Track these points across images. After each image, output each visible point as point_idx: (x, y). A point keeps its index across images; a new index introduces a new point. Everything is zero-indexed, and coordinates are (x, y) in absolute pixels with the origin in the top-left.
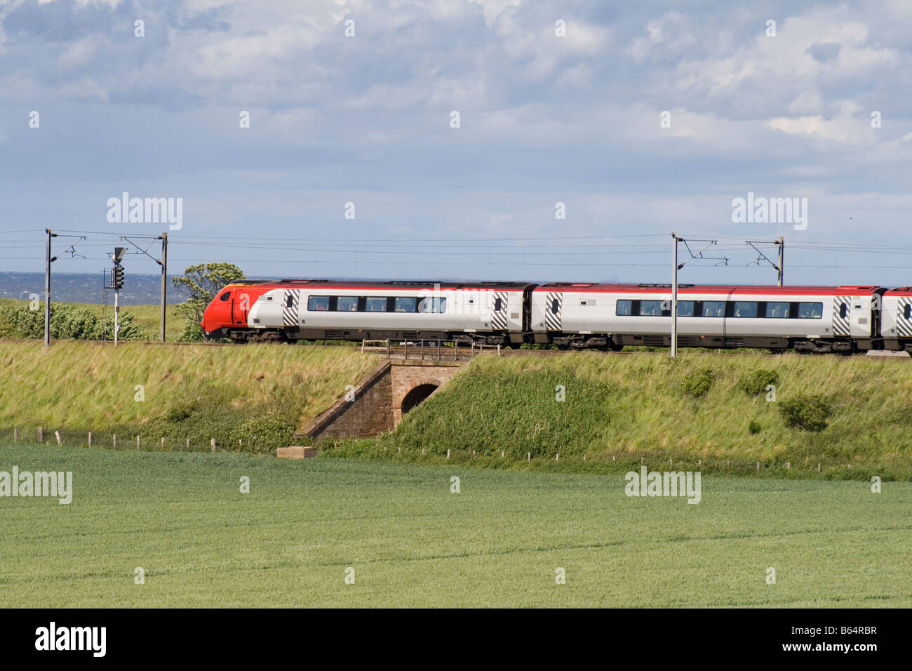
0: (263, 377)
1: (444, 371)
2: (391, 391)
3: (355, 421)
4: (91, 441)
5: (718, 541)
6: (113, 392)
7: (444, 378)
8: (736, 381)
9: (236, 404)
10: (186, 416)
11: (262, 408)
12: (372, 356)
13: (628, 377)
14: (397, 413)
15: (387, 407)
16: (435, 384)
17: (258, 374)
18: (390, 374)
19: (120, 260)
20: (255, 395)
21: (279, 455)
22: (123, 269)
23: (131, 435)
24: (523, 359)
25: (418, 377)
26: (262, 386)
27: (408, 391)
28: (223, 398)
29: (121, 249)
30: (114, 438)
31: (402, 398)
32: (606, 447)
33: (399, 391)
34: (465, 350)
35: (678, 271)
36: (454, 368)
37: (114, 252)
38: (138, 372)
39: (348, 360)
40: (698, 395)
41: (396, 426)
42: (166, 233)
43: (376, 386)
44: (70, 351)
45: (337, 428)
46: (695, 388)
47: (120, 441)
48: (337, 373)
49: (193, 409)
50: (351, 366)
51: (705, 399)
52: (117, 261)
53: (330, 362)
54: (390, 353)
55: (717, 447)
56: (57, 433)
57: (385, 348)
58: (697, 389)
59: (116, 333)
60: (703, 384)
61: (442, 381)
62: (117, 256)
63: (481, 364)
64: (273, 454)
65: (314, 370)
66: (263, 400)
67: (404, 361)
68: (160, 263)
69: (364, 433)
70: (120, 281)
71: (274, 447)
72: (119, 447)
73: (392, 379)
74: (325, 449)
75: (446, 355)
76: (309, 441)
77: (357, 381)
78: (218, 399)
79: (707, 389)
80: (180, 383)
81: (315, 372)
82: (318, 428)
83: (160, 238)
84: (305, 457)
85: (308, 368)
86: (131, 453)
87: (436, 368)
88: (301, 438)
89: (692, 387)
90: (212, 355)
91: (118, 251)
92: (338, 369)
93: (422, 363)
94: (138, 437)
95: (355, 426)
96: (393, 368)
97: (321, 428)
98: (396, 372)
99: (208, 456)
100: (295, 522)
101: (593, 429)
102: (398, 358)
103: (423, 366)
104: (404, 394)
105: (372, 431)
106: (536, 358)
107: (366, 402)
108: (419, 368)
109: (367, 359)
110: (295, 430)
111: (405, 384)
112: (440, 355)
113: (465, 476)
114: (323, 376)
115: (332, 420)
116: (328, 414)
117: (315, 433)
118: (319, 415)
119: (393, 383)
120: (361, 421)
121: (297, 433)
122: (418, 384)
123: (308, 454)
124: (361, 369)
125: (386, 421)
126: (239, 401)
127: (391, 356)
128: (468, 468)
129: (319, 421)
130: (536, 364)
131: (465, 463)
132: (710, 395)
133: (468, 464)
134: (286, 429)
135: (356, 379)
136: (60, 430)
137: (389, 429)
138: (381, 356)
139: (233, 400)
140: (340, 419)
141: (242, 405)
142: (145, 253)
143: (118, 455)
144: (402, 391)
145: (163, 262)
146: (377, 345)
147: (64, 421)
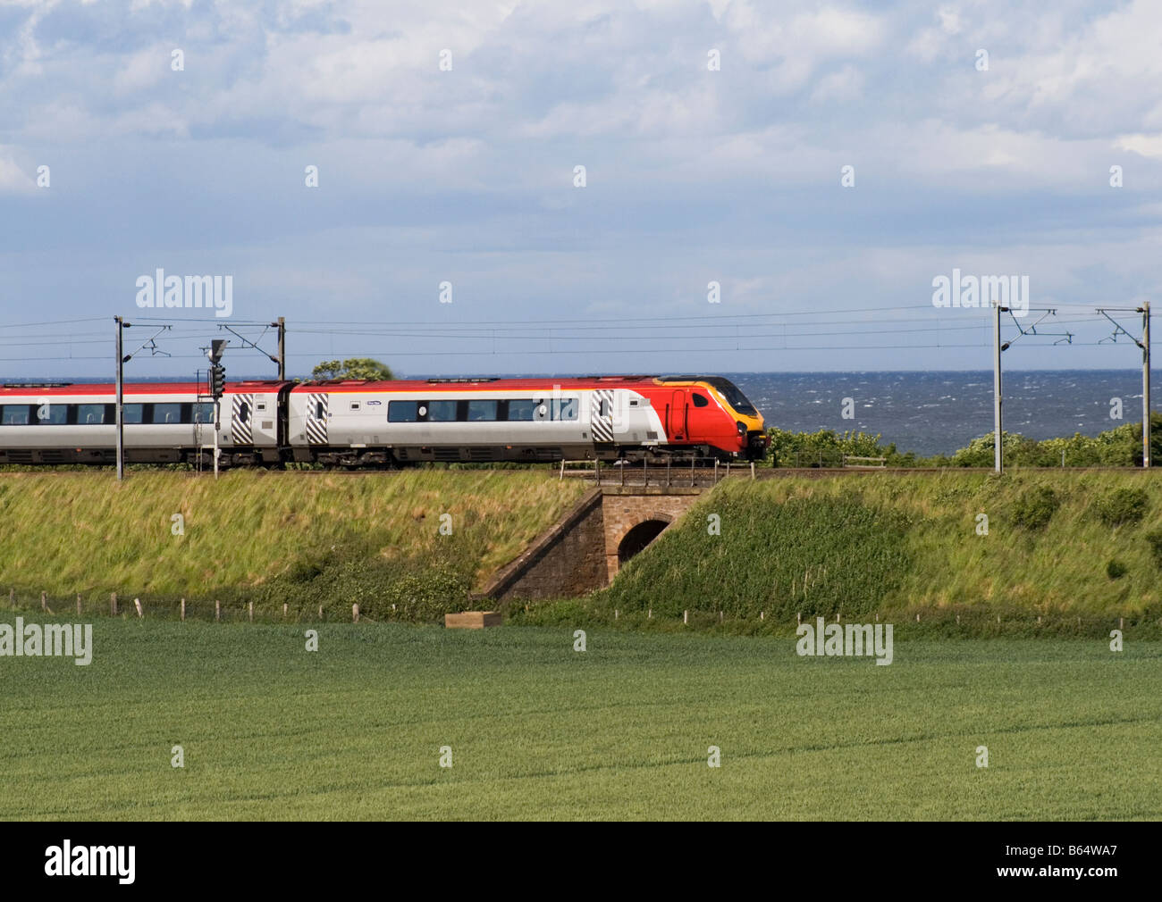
0: (423, 517)
1: (677, 501)
2: (604, 532)
3: (553, 575)
4: (186, 612)
5: (1067, 730)
6: (215, 542)
7: (676, 511)
8: (1087, 504)
9: (386, 554)
10: (317, 572)
11: (424, 560)
12: (575, 484)
13: (936, 503)
14: (613, 561)
15: (599, 554)
16: (664, 519)
17: (417, 511)
18: (601, 508)
19: (219, 358)
20: (413, 542)
21: (448, 625)
22: (224, 370)
23: (241, 602)
24: (786, 481)
25: (640, 511)
26: (422, 529)
27: (627, 532)
28: (367, 546)
29: (221, 342)
30: (218, 606)
31: (618, 541)
32: (907, 602)
33: (615, 532)
34: (705, 472)
35: (1003, 353)
36: (690, 497)
37: (210, 346)
38: (248, 514)
39: (542, 489)
40: (1033, 527)
41: (611, 579)
42: (282, 318)
43: (582, 525)
44: (152, 486)
45: (528, 585)
46: (1029, 517)
47: (226, 611)
48: (526, 509)
49: (326, 562)
50: (546, 497)
51: (1044, 532)
52: (216, 359)
53: (517, 493)
54: (600, 479)
55: (1064, 599)
56: (137, 602)
57: (593, 472)
58: (1033, 517)
59: (216, 460)
60: (1041, 511)
61: (674, 516)
62: (214, 353)
63: (729, 489)
64: (440, 623)
65: (495, 504)
66: (424, 547)
67: (620, 489)
68: (275, 361)
69: (569, 591)
70: (220, 386)
71: (441, 613)
72: (225, 618)
73: (605, 514)
74: (512, 616)
75: (679, 479)
76: (491, 604)
77: (556, 518)
78: (360, 547)
79: (1047, 518)
80: (307, 528)
81: (496, 508)
82: (502, 585)
83: (275, 325)
84: (485, 626)
85: (486, 502)
86: (242, 626)
87: (666, 498)
88: (479, 599)
89: (1025, 516)
90: (351, 486)
91: (217, 345)
92: (528, 503)
93: (645, 490)
94: (251, 604)
95: (553, 581)
96: (605, 500)
97: (506, 586)
98: (610, 505)
99: (349, 628)
100: (473, 717)
101: (887, 578)
102: (612, 484)
103: (647, 495)
104: (622, 535)
105: (578, 588)
106: (805, 481)
107: (568, 548)
108: (641, 498)
109: (568, 487)
110: (469, 589)
111: (622, 520)
112: (671, 479)
113: (710, 648)
114: (507, 512)
115: (520, 573)
116: (515, 565)
117: (498, 593)
118: (503, 567)
119: (605, 519)
120: (561, 574)
121: (473, 592)
122: (641, 521)
123: (488, 622)
124: (560, 501)
125: (598, 574)
126: (390, 551)
127: (602, 483)
128: (713, 636)
129: (503, 576)
130: (805, 488)
131: (709, 628)
132: (1051, 526)
133: (713, 630)
134: (458, 588)
135: (553, 516)
136: (141, 596)
137: (602, 585)
138: (586, 482)
139: (382, 549)
140: (533, 572)
141: (395, 556)
142: (254, 346)
143: (226, 631)
144: (618, 531)
145: (279, 359)
146: (582, 467)
147: (146, 584)
